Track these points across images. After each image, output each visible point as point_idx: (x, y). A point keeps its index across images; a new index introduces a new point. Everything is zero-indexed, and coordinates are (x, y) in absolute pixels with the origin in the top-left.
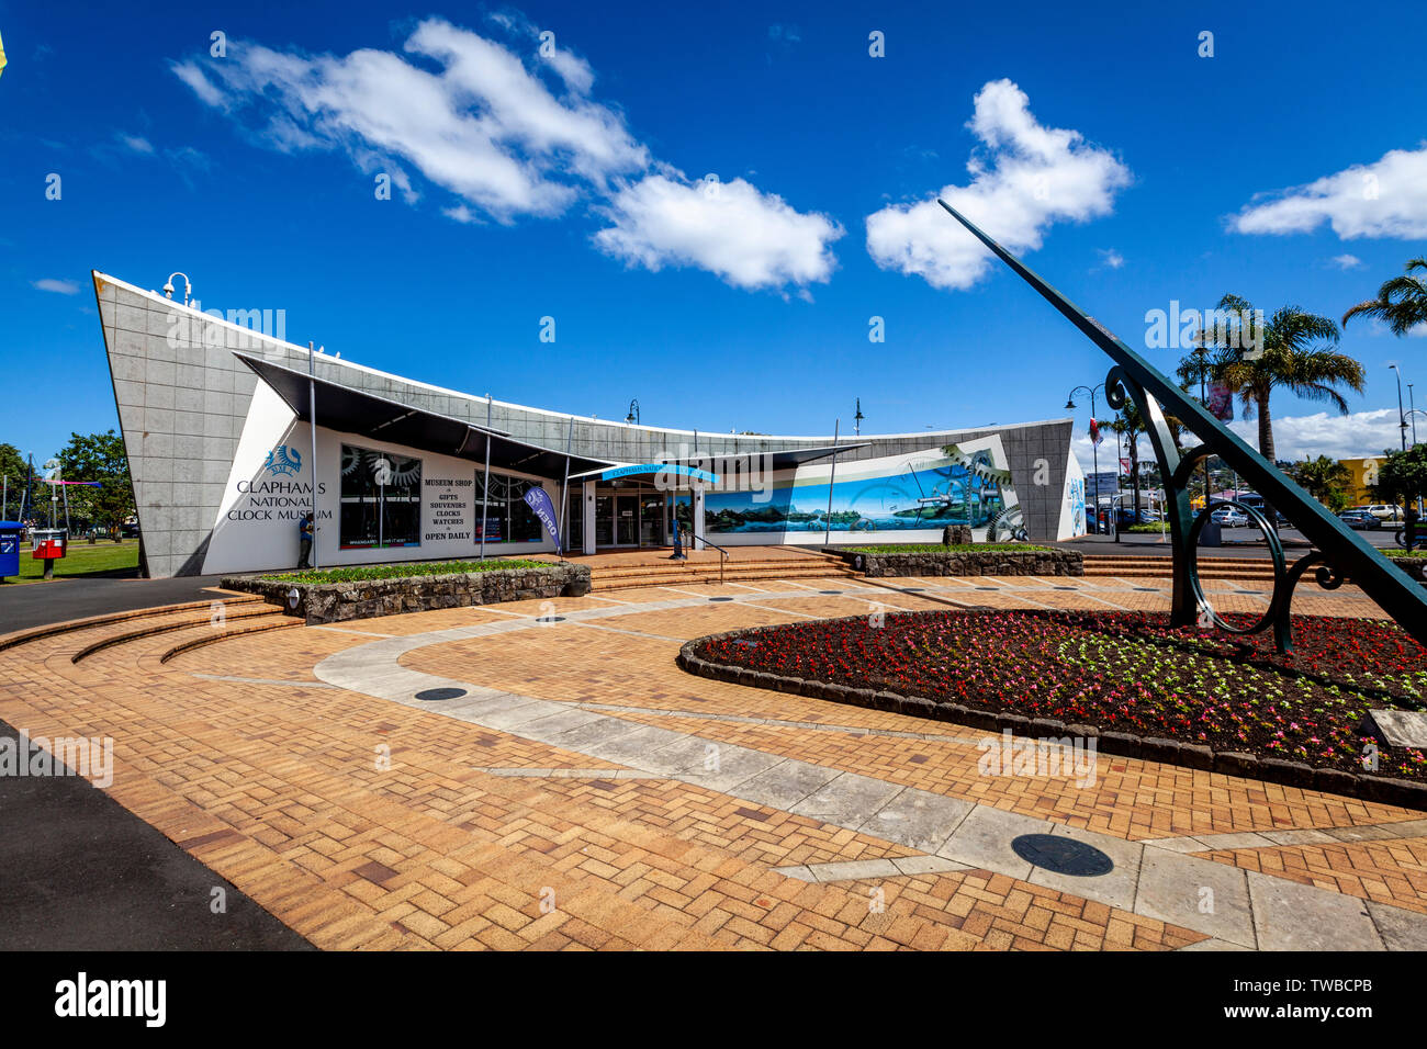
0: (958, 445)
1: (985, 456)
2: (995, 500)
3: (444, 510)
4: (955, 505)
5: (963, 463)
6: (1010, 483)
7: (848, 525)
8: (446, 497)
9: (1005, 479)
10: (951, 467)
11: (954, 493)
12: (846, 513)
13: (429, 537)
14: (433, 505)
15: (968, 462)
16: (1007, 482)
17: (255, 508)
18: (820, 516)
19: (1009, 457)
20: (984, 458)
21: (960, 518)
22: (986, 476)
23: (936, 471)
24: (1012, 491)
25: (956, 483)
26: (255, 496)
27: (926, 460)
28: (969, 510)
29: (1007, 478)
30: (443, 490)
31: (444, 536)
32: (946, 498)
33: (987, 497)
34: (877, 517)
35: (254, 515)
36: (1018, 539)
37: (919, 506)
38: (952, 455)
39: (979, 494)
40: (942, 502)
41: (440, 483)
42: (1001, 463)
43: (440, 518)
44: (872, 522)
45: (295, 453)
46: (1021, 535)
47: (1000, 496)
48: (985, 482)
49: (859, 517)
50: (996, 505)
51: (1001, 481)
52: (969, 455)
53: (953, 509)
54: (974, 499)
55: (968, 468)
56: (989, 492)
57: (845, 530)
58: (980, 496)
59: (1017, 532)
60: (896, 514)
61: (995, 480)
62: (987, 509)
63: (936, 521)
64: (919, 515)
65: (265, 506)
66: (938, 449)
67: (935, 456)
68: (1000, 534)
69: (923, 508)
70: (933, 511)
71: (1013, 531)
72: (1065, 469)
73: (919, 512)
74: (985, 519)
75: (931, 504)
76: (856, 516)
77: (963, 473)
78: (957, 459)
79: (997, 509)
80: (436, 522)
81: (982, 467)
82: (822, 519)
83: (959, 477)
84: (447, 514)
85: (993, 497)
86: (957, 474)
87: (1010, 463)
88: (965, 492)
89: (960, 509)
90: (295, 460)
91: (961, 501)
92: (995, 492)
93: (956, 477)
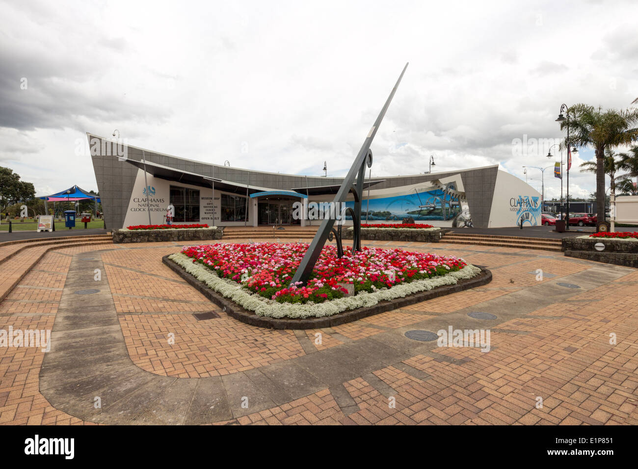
0: (439, 180)
1: (452, 185)
2: (457, 207)
3: (208, 208)
4: (437, 209)
5: (442, 189)
6: (465, 198)
7: (385, 218)
8: (210, 204)
9: (462, 196)
10: (436, 190)
11: (437, 203)
12: (384, 212)
13: (202, 218)
14: (205, 207)
15: (444, 188)
16: (463, 198)
17: (140, 207)
18: (372, 213)
19: (465, 185)
20: (452, 186)
21: (439, 215)
22: (453, 195)
23: (429, 193)
24: (466, 202)
25: (438, 198)
26: (140, 203)
27: (424, 187)
28: (444, 212)
29: (463, 196)
30: (208, 201)
31: (209, 218)
32: (433, 206)
33: (453, 205)
34: (399, 214)
35: (140, 210)
36: (468, 226)
37: (420, 209)
38: (436, 185)
39: (449, 204)
40: (431, 207)
41: (207, 199)
42: (461, 188)
43: (207, 212)
44: (396, 216)
45: (153, 188)
46: (469, 224)
47: (459, 205)
48: (453, 198)
49: (390, 214)
50: (457, 209)
51: (460, 198)
52: (445, 184)
53: (436, 211)
54: (447, 206)
55: (444, 190)
56: (454, 203)
57: (384, 220)
58: (449, 205)
59: (467, 223)
60: (408, 213)
61: (457, 197)
62: (453, 211)
63: (428, 217)
64: (419, 214)
65: (143, 206)
66: (429, 182)
67: (428, 185)
68: (459, 224)
69: (421, 210)
70: (426, 212)
71: (466, 222)
72: (493, 191)
73: (419, 212)
74: (452, 216)
75: (425, 209)
76: (389, 214)
77: (441, 193)
78: (439, 187)
79: (457, 211)
80: (205, 213)
81: (451, 190)
82: (373, 215)
83: (439, 195)
84: (210, 210)
85: (456, 205)
86: (439, 194)
87: (465, 188)
88: (443, 203)
89: (440, 211)
90: (153, 191)
91: (441, 207)
92: (457, 203)
93: (438, 195)
